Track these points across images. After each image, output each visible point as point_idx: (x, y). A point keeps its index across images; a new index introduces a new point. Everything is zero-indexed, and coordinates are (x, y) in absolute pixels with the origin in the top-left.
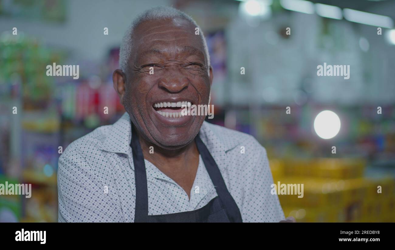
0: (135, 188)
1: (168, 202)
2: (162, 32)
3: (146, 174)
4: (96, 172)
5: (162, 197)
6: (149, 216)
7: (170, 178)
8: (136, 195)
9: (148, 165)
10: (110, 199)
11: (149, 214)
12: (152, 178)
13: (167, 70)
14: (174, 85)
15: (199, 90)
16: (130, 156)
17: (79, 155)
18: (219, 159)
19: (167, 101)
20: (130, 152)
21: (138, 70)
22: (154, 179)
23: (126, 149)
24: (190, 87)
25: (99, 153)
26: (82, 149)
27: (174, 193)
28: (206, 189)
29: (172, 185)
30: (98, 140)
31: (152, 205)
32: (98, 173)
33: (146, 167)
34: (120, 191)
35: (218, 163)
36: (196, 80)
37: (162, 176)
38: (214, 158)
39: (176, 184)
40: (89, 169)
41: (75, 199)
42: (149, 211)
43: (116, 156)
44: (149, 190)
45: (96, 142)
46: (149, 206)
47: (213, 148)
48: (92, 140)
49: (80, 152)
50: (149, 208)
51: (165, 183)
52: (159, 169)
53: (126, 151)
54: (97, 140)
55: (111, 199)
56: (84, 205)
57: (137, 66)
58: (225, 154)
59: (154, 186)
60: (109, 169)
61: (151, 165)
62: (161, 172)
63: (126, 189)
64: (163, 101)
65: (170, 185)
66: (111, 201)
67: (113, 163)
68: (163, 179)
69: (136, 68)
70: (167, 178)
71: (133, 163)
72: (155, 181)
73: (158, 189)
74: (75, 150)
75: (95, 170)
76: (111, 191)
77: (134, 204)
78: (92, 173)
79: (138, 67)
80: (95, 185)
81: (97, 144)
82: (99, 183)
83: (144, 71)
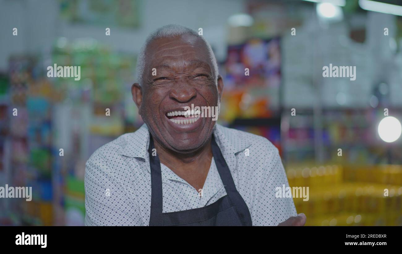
0: (151, 188)
1: (181, 201)
2: (171, 49)
3: (161, 176)
4: (115, 174)
5: (176, 197)
6: (164, 213)
7: (182, 179)
8: (152, 194)
9: (163, 167)
10: (127, 198)
11: (164, 212)
12: (167, 180)
13: (176, 82)
14: (183, 96)
15: (206, 98)
16: (147, 160)
17: (102, 159)
18: (229, 161)
19: (178, 110)
20: (147, 156)
21: (151, 84)
22: (168, 180)
23: (144, 154)
24: (198, 96)
25: (120, 157)
27: (187, 193)
28: (216, 189)
29: (185, 185)
30: (120, 146)
31: (166, 204)
32: (117, 175)
33: (162, 170)
34: (137, 191)
35: (229, 164)
36: (203, 90)
37: (175, 177)
38: (225, 159)
39: (188, 184)
40: (110, 171)
42: (163, 209)
43: (135, 160)
44: (164, 191)
45: (118, 148)
46: (163, 205)
47: (224, 150)
48: (115, 146)
49: (102, 157)
50: (163, 206)
51: (179, 184)
52: (174, 172)
53: (143, 156)
54: (118, 146)
55: (129, 198)
56: (104, 204)
57: (149, 79)
58: (234, 156)
59: (169, 187)
60: (128, 172)
61: (166, 168)
62: (175, 174)
63: (143, 190)
64: (174, 111)
65: (183, 185)
66: (129, 200)
67: (132, 167)
68: (176, 180)
69: (149, 82)
70: (180, 179)
71: (149, 167)
72: (169, 182)
73: (172, 189)
74: (98, 155)
75: (115, 173)
76: (129, 191)
77: (150, 203)
78: (113, 175)
79: (150, 81)
80: (114, 186)
81: (119, 150)
82: (117, 184)
83: (155, 84)
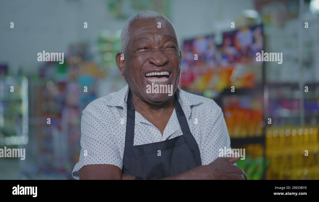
0: (126, 128)
1: (148, 138)
2: (149, 27)
3: (135, 120)
4: (102, 118)
5: (144, 134)
6: (134, 146)
7: (149, 122)
8: (126, 132)
9: (137, 114)
10: (109, 134)
11: (134, 145)
12: (138, 122)
13: (154, 51)
14: (159, 61)
16: (125, 108)
17: (93, 108)
18: (186, 111)
19: (154, 71)
20: (124, 105)
21: (135, 52)
22: (139, 123)
23: (122, 103)
25: (105, 106)
26: (96, 105)
27: (153, 132)
28: (174, 130)
29: (151, 126)
30: (107, 99)
31: (136, 139)
32: (103, 118)
33: (135, 115)
34: (116, 130)
35: (185, 114)
36: (173, 58)
37: (145, 121)
38: (183, 110)
39: (154, 126)
40: (98, 116)
41: (88, 134)
42: (134, 143)
43: (115, 108)
44: (136, 130)
45: (105, 101)
46: (134, 140)
47: (183, 104)
48: (103, 100)
49: (94, 106)
50: (134, 141)
51: (147, 125)
52: (144, 117)
53: (121, 105)
54: (105, 99)
55: (110, 134)
56: (92, 138)
57: (133, 49)
58: (190, 107)
59: (139, 127)
60: (111, 116)
61: (139, 115)
62: (144, 119)
63: (120, 129)
65: (150, 127)
66: (110, 135)
67: (114, 113)
68: (145, 122)
69: (133, 51)
70: (148, 122)
71: (126, 113)
72: (140, 124)
73: (142, 129)
74: (91, 105)
75: (101, 117)
76: (111, 130)
78: (100, 118)
80: (100, 126)
82: (102, 125)
83: (138, 53)
